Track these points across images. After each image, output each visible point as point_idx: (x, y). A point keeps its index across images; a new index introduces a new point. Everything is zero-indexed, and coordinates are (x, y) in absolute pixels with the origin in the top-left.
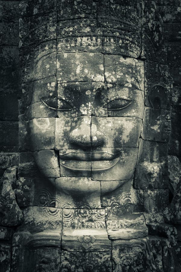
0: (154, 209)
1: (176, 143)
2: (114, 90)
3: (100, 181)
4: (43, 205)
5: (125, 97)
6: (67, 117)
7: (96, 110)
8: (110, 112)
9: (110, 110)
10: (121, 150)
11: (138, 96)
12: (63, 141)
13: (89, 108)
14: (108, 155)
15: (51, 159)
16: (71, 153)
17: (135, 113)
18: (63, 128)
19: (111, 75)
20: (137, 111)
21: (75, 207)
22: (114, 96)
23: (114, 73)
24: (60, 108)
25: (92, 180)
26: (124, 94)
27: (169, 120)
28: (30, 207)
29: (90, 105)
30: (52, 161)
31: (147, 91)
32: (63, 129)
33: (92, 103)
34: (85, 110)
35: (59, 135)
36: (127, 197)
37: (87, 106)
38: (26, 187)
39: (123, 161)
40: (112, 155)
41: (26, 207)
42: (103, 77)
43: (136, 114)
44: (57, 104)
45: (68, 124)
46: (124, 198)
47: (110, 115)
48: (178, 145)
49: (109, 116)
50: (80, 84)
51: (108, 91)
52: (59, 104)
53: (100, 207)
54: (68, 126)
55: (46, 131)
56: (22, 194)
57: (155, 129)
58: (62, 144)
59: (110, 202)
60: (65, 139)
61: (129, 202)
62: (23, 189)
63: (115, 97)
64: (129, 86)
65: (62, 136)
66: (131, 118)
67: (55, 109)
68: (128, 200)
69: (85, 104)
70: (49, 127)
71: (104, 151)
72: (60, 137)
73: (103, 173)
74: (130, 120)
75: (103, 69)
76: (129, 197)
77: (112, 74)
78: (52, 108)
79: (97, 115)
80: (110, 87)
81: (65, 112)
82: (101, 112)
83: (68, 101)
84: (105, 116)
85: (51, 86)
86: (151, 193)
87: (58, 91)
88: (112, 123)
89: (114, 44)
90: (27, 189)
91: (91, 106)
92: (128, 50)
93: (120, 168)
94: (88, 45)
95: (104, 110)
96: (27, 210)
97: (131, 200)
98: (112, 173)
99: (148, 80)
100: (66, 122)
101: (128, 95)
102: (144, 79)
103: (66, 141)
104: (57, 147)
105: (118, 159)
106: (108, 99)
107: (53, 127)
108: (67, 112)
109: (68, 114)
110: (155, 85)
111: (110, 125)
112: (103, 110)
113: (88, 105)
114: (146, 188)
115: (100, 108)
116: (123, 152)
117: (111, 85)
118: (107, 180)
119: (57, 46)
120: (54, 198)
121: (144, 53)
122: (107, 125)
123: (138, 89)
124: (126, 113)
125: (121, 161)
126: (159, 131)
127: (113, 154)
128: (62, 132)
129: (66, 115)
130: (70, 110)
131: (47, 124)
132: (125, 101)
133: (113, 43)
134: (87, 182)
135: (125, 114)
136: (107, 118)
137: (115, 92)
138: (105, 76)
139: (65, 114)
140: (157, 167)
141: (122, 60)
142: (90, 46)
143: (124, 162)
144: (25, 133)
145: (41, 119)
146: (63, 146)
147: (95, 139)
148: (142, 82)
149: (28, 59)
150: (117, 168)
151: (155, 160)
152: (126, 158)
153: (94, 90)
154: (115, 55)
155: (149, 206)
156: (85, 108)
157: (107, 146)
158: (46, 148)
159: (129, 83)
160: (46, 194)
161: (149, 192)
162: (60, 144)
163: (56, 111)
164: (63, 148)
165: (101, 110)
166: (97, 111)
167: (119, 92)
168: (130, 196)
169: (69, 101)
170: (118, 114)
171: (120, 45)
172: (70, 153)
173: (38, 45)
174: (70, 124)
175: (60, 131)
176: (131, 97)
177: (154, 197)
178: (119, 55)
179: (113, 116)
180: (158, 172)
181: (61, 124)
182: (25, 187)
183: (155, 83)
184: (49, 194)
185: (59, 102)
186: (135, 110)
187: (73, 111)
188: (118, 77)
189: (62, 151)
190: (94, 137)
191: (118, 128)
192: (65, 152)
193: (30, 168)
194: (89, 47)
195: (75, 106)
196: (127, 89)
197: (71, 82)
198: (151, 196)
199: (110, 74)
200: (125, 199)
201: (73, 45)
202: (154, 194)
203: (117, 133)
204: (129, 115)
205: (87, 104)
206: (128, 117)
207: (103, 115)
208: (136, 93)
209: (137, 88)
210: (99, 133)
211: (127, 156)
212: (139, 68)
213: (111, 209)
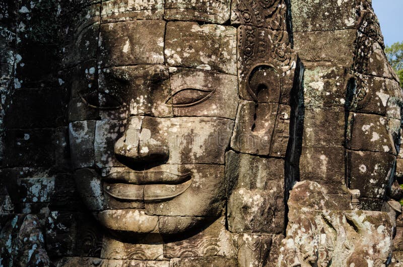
0: (253, 264)
1: (322, 160)
2: (180, 76)
3: (159, 216)
4: (87, 255)
5: (198, 86)
6: (113, 119)
7: (154, 107)
8: (176, 109)
9: (176, 107)
10: (192, 169)
11: (223, 84)
12: (107, 155)
13: (141, 105)
14: (170, 175)
15: (91, 182)
16: (116, 172)
17: (215, 111)
18: (107, 135)
19: (175, 53)
20: (221, 106)
21: (124, 257)
22: (179, 84)
23: (179, 49)
24: (102, 106)
25: (146, 214)
26: (197, 81)
27: (286, 121)
28: (67, 258)
29: (142, 101)
30: (92, 186)
31: (243, 75)
32: (106, 137)
33: (146, 96)
34: (135, 107)
35: (101, 146)
36: (211, 244)
37: (138, 102)
38: (62, 227)
39: (197, 186)
40: (178, 176)
41: (61, 257)
42: (162, 57)
43: (218, 112)
44: (98, 100)
45: (114, 130)
46: (205, 245)
47: (176, 114)
48: (325, 162)
49: (175, 116)
50: (128, 68)
51: (171, 78)
52: (101, 100)
53: (161, 257)
54: (114, 132)
55: (82, 141)
56: (55, 237)
57: (260, 136)
58: (105, 159)
59: (180, 250)
60: (109, 152)
61: (216, 253)
62: (55, 229)
63: (181, 87)
64: (206, 68)
65: (104, 148)
66: (208, 119)
67: (95, 107)
68: (214, 249)
69: (135, 99)
70: (86, 134)
71: (164, 170)
72: (102, 149)
73: (163, 204)
74: (206, 122)
75: (162, 45)
76: (216, 245)
77: (177, 51)
78: (92, 106)
79: (156, 114)
80: (174, 72)
81: (110, 111)
82: (163, 109)
83: (113, 94)
84: (168, 116)
85: (89, 74)
86: (247, 239)
87: (99, 80)
88: (178, 126)
89: (184, 4)
90: (63, 229)
91: (144, 102)
92: (206, 12)
93: (193, 196)
94: (143, 10)
95: (168, 107)
96: (62, 261)
97: (218, 249)
98: (179, 204)
99: (245, 57)
100: (110, 126)
101: (203, 83)
102: (235, 56)
103: (110, 155)
104: (97, 164)
105: (188, 183)
106: (171, 90)
107: (91, 134)
108: (113, 112)
109: (114, 114)
110: (258, 64)
111: (175, 130)
112: (166, 107)
113: (139, 100)
114: (242, 230)
115: (162, 104)
116: (195, 171)
117: (175, 69)
118: (169, 215)
119: (100, 12)
120: (100, 244)
121: (236, 14)
122: (170, 130)
123: (224, 73)
124: (201, 111)
125: (194, 185)
126: (266, 138)
127: (180, 174)
128: (105, 141)
129: (112, 116)
130: (118, 109)
131: (83, 130)
132: (199, 92)
133: (181, 3)
134: (138, 218)
135: (199, 111)
136: (172, 119)
137: (182, 79)
138: (164, 55)
139: (109, 115)
140: (259, 196)
141: (196, 28)
142: (147, 9)
143: (199, 187)
144: (64, 144)
145: (77, 123)
146: (107, 162)
147: (145, 150)
148: (232, 60)
149: (67, 33)
150: (188, 196)
151: (259, 185)
152: (201, 180)
153: (149, 78)
154: (185, 21)
155: (244, 260)
156: (135, 104)
157: (170, 161)
158: (83, 167)
159: (205, 64)
160: (91, 237)
161: (246, 236)
162: (102, 159)
163: (97, 110)
164: (107, 166)
165: (163, 107)
166: (155, 109)
167: (189, 78)
168: (218, 243)
169: (115, 95)
170: (188, 112)
171: (194, 5)
172: (114, 173)
173: (79, 12)
174: (116, 129)
175: (102, 140)
176: (210, 85)
177: (253, 245)
178: (191, 20)
179: (180, 116)
180: (260, 205)
181: (104, 130)
182: (60, 226)
183: (259, 61)
184: (94, 238)
185: (100, 96)
186: (216, 105)
187: (122, 109)
188: (186, 55)
189: (104, 171)
190: (143, 148)
191: (186, 134)
192: (109, 172)
193: (67, 198)
194: (145, 11)
195: (125, 103)
196: (202, 74)
197: (116, 66)
198: (248, 244)
199: (173, 52)
200: (208, 248)
201: (122, 10)
202: (252, 240)
203: (185, 142)
204: (206, 113)
205: (138, 98)
206: (204, 116)
207: (166, 114)
208: (218, 79)
209: (221, 71)
210: (153, 142)
211: (203, 177)
212: (227, 39)
213: (180, 262)
